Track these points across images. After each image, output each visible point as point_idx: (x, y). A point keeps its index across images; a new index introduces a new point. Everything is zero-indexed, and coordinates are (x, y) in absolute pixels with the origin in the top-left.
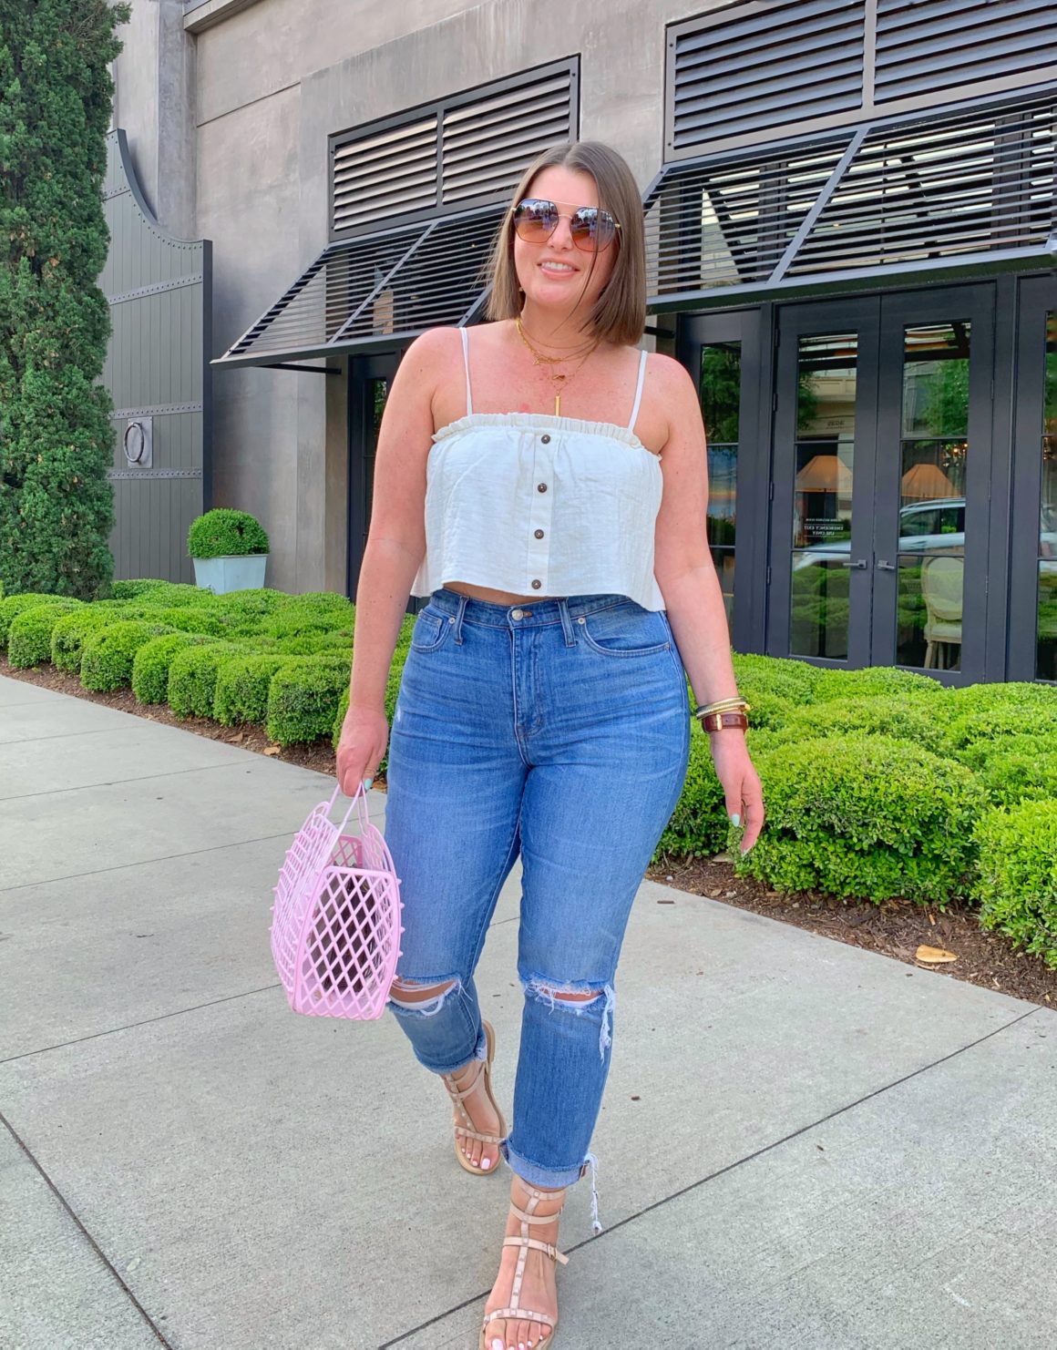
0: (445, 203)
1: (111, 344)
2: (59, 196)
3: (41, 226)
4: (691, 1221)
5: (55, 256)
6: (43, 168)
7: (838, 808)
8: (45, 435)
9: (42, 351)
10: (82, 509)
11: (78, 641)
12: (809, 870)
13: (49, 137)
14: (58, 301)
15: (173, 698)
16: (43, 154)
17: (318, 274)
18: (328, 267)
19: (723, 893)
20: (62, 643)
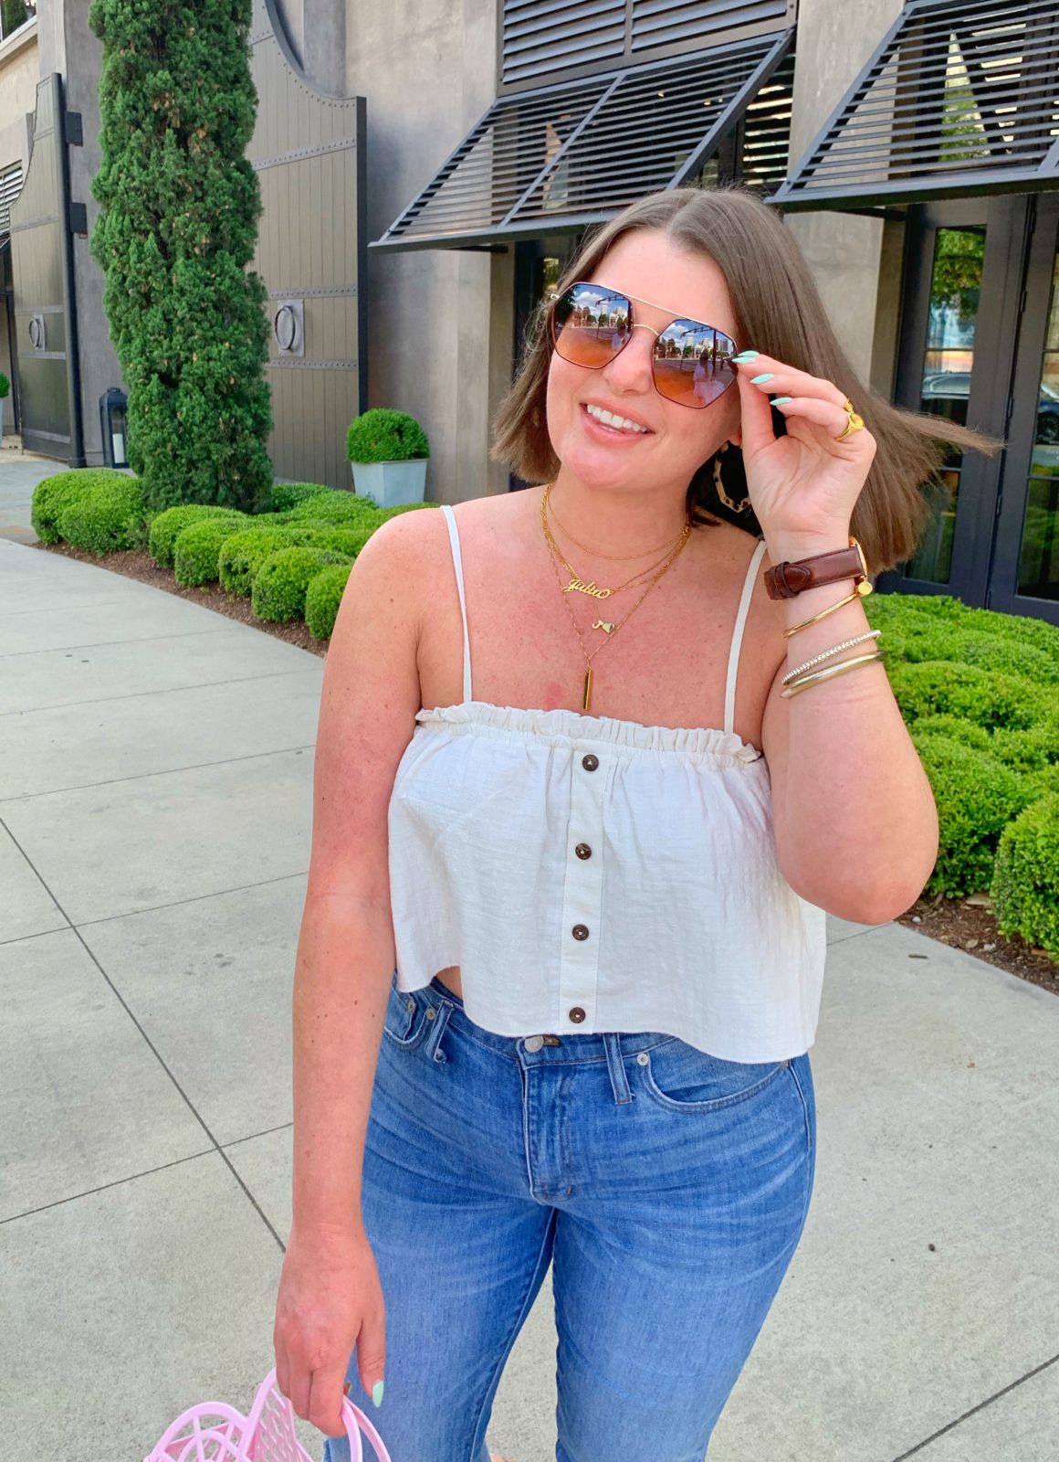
0: (634, 51)
1: (264, 224)
2: (203, 55)
3: (186, 91)
4: (1014, 1439)
5: (202, 127)
6: (185, 23)
8: (199, 332)
9: (192, 237)
11: (247, 564)
14: (207, 178)
17: (484, 138)
18: (496, 129)
20: (230, 565)
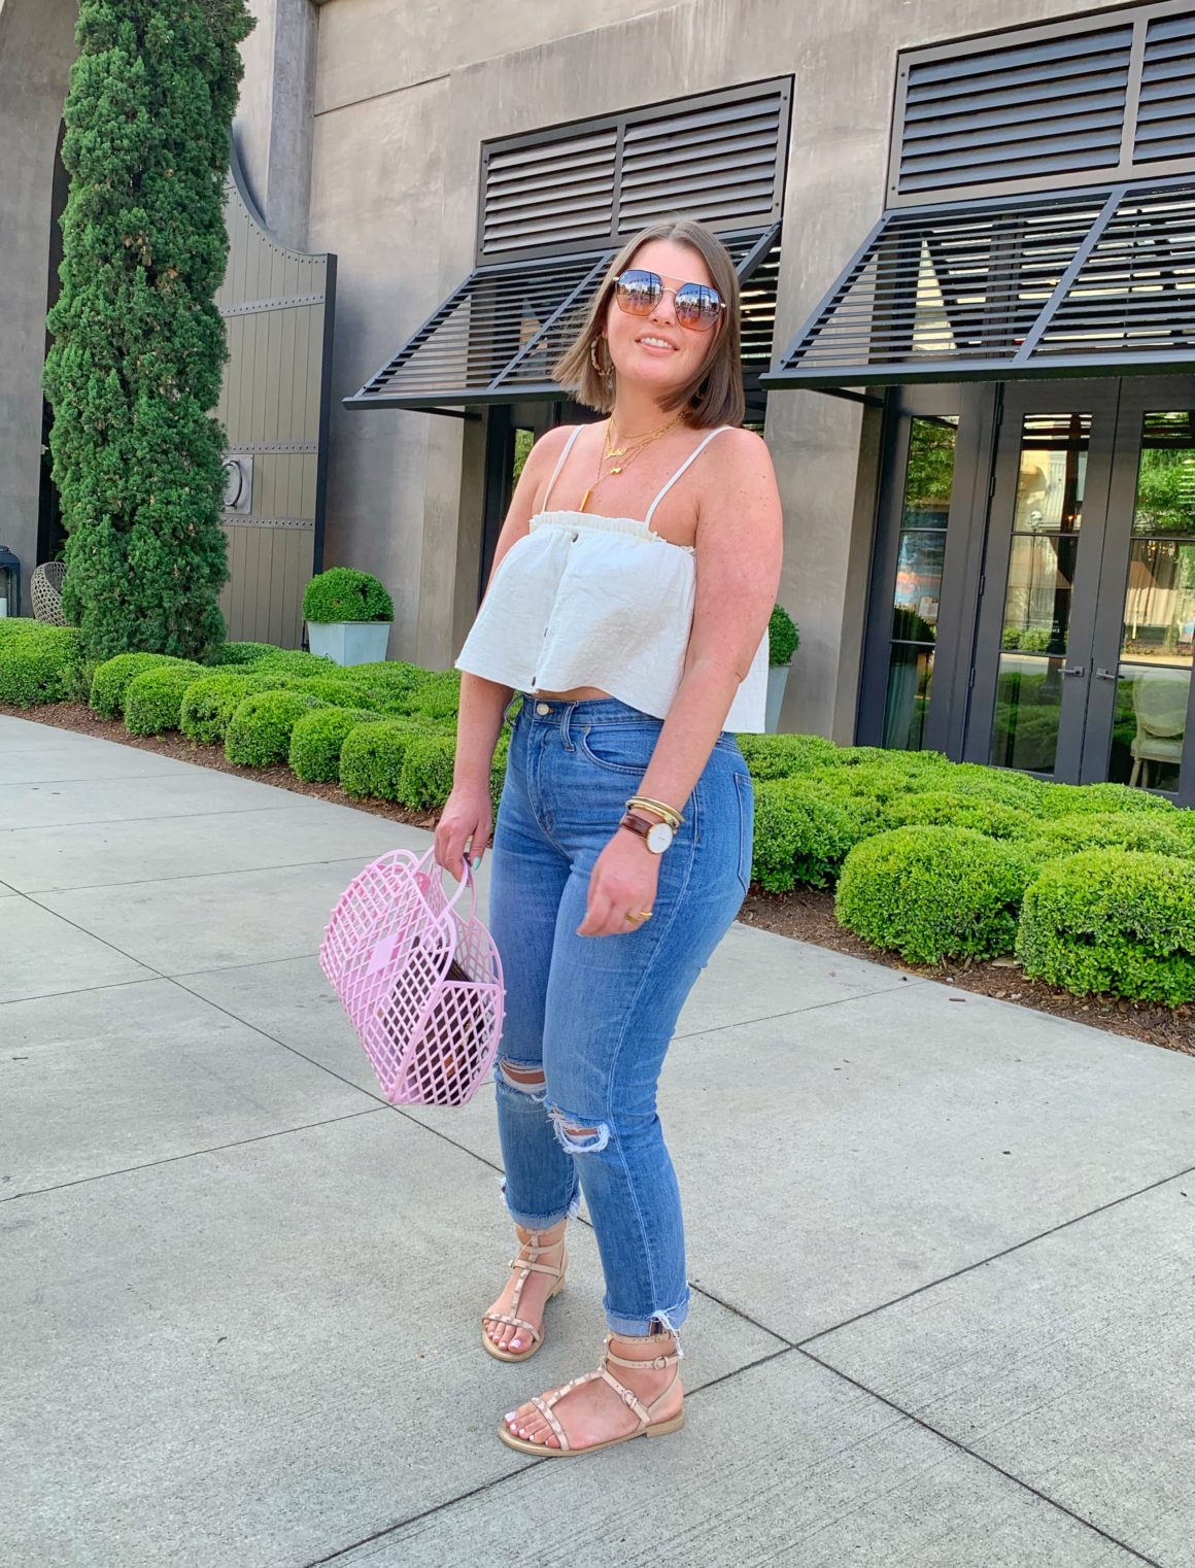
0: (621, 233)
1: (227, 371)
2: (181, 196)
3: (160, 230)
4: (1095, 1238)
5: (174, 267)
6: (164, 164)
7: (1141, 915)
8: (160, 474)
9: (158, 377)
10: (197, 560)
11: (216, 709)
12: (1106, 973)
13: (172, 127)
14: (175, 319)
15: (349, 778)
16: (164, 147)
17: (462, 305)
18: (473, 297)
19: (1008, 996)
20: (196, 711)
